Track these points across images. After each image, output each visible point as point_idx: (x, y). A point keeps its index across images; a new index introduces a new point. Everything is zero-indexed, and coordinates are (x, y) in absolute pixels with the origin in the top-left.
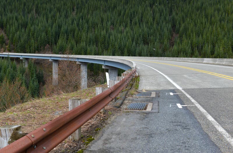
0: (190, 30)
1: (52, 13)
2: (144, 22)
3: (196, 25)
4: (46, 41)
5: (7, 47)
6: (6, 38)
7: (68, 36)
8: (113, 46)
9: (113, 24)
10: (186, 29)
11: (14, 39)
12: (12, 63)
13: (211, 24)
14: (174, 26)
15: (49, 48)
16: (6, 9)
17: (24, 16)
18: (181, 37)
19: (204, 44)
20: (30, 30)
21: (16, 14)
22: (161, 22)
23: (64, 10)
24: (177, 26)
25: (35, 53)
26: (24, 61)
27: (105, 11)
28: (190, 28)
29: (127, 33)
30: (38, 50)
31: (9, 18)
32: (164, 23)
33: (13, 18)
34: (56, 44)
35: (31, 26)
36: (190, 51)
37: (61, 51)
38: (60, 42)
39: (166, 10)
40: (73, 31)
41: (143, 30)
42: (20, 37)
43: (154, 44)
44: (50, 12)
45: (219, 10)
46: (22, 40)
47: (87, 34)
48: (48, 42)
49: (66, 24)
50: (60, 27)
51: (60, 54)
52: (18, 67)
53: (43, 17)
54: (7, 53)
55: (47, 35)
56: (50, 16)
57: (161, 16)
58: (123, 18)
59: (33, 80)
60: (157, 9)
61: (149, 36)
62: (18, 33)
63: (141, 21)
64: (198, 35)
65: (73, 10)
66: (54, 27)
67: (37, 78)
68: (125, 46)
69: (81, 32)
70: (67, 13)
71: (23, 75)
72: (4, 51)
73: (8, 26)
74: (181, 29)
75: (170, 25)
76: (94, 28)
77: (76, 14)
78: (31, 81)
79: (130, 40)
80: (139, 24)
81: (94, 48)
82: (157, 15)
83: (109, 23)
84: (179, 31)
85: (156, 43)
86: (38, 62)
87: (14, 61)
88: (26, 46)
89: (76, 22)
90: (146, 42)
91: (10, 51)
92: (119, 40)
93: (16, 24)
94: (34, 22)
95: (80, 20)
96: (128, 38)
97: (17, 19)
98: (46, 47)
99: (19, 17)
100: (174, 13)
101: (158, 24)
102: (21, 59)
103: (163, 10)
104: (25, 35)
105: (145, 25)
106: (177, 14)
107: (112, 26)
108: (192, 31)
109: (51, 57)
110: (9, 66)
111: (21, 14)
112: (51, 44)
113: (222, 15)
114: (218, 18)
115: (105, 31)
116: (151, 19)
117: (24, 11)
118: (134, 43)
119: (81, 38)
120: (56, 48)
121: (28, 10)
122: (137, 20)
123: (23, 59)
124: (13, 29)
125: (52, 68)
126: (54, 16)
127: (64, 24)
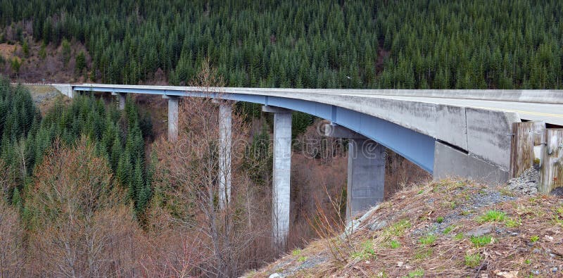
0: (410, 44)
1: (168, 13)
2: (330, 30)
3: (419, 36)
4: (157, 62)
5: (90, 73)
6: (88, 58)
7: (195, 53)
8: (277, 70)
9: (274, 32)
10: (403, 43)
11: (102, 60)
12: (98, 102)
13: (446, 33)
14: (381, 38)
15: (162, 75)
16: (90, 10)
17: (119, 19)
18: (395, 56)
19: (437, 68)
20: (129, 44)
21: (106, 17)
22: (359, 30)
23: (188, 9)
24: (387, 38)
25: (137, 84)
26: (117, 99)
27: (260, 11)
28: (410, 41)
29: (300, 48)
30: (142, 79)
31: (94, 25)
32: (365, 32)
33: (101, 24)
34: (174, 67)
35: (132, 35)
36: (412, 80)
37: (183, 80)
38: (181, 64)
39: (366, 9)
40: (205, 45)
41: (328, 44)
42: (111, 56)
43: (348, 68)
44: (165, 13)
45: (457, 11)
46: (115, 61)
47: (230, 50)
48: (161, 66)
49: (191, 33)
50: (181, 38)
51: (182, 85)
52: (109, 109)
53: (153, 21)
54: (90, 85)
55: (158, 52)
56: (164, 18)
57: (358, 19)
58: (293, 23)
59: (135, 133)
60: (350, 8)
61: (338, 54)
62: (109, 49)
63: (324, 27)
64: (425, 53)
65: (205, 9)
66: (170, 38)
67: (141, 128)
68: (298, 71)
69: (218, 46)
70: (193, 14)
71: (115, 124)
72: (85, 81)
73: (92, 37)
74: (394, 43)
75: (375, 36)
76: (242, 40)
77: (210, 16)
78: (130, 135)
79: (307, 60)
80: (321, 33)
81: (241, 74)
82: (353, 18)
83: (268, 31)
84: (390, 46)
85: (351, 67)
86: (143, 100)
87: (102, 98)
88: (122, 72)
89: (209, 31)
90: (334, 65)
91: (94, 81)
92: (286, 61)
93: (106, 34)
94: (137, 29)
95: (216, 25)
96: (303, 57)
97: (107, 25)
98: (156, 74)
99: (111, 21)
100: (380, 16)
101: (354, 33)
102: (113, 94)
103: (361, 10)
104: (121, 52)
105: (331, 36)
106: (386, 17)
107: (273, 36)
108: (414, 47)
109: (165, 90)
110: (91, 106)
111: (114, 17)
112: (166, 68)
113: (463, 20)
114: (457, 24)
115: (261, 44)
116: (341, 25)
117: (119, 11)
118: (314, 66)
119: (218, 57)
120: (175, 75)
121: (127, 8)
122: (317, 26)
123: (116, 94)
124: (100, 42)
125: (167, 111)
126: (171, 19)
127: (189, 32)
